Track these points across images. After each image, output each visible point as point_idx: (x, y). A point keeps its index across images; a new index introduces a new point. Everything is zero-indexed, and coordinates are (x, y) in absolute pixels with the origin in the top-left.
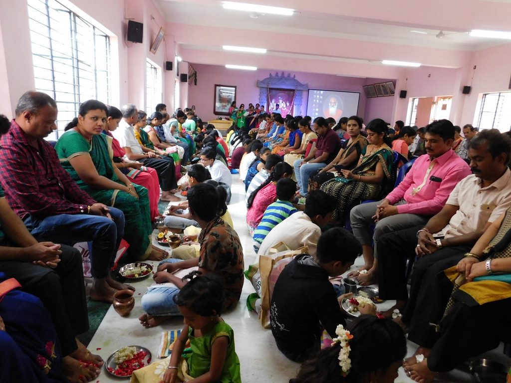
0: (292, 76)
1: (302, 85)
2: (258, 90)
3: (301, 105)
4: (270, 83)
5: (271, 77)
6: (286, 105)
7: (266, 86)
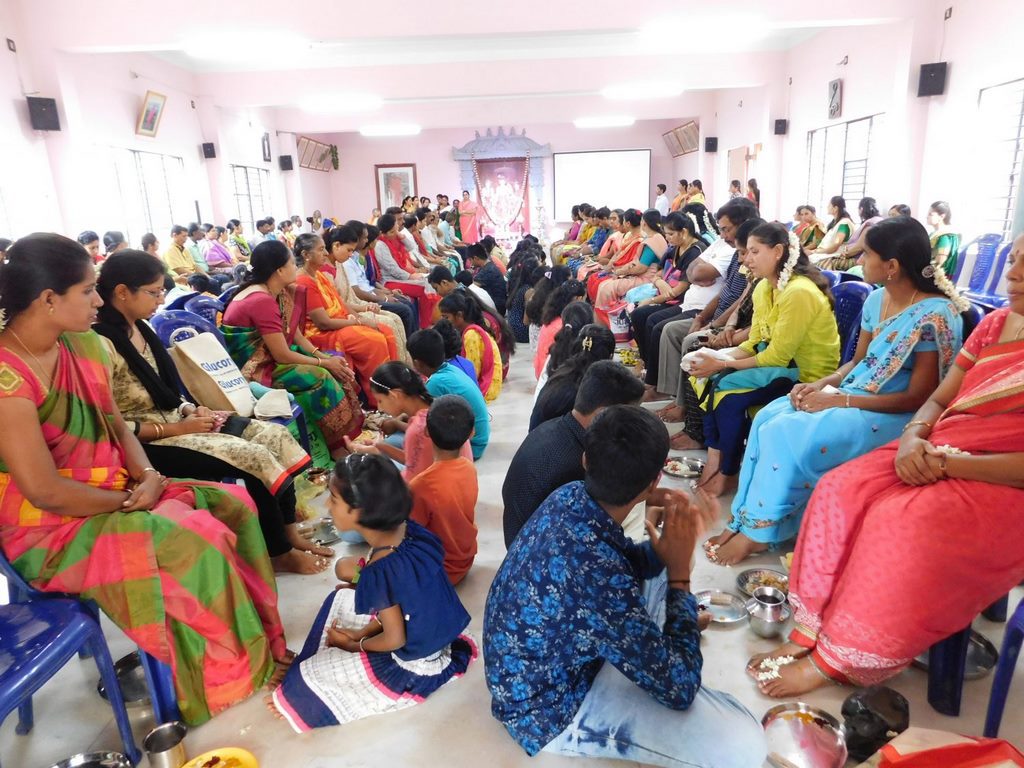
0: (519, 132)
1: (539, 147)
2: (457, 165)
3: (543, 186)
4: (476, 150)
5: (478, 139)
6: (514, 190)
7: (469, 158)
